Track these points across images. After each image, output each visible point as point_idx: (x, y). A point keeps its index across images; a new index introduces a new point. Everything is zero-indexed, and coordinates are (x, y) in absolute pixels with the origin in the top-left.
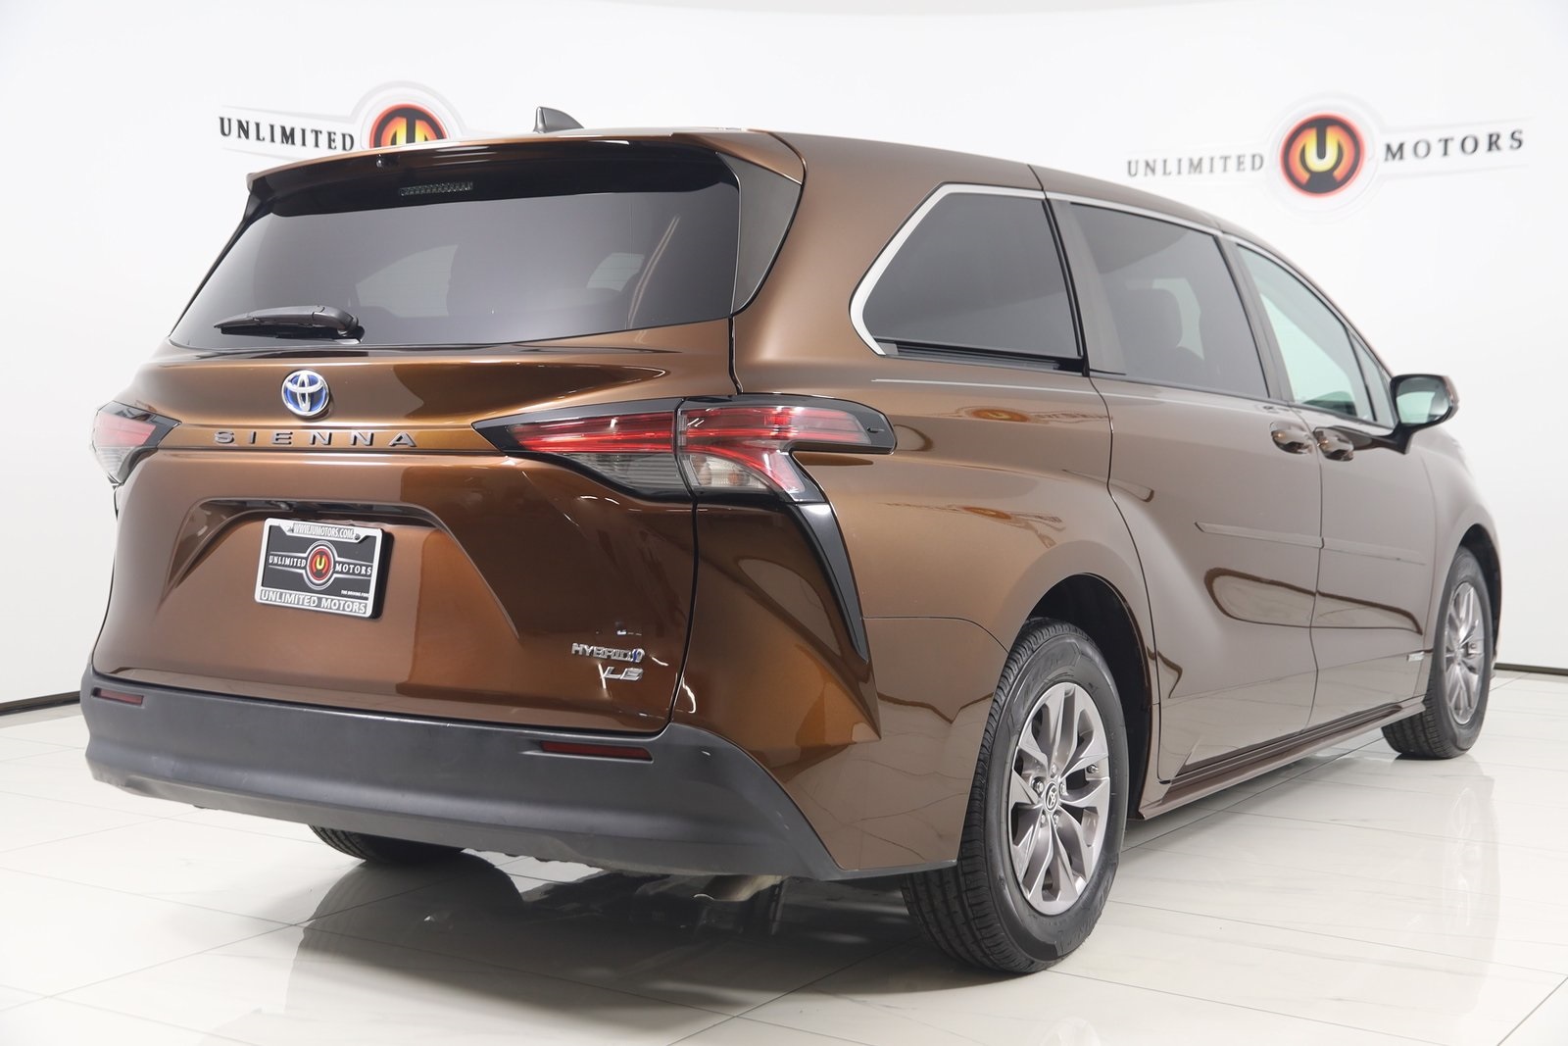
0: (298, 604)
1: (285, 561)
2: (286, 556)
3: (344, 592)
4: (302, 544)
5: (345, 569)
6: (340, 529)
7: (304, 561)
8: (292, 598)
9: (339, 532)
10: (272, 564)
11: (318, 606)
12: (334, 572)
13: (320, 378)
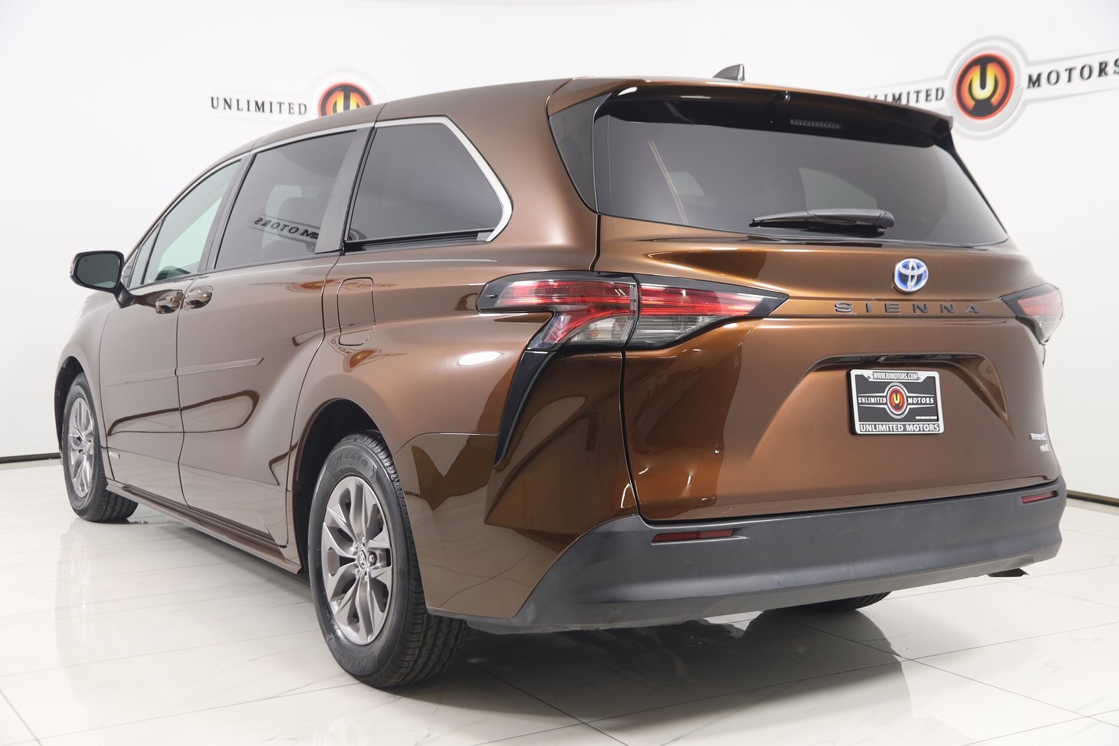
0: (889, 431)
1: (873, 400)
2: (871, 397)
3: (917, 418)
4: (880, 387)
5: (915, 401)
6: (908, 373)
7: (884, 399)
8: (883, 428)
9: (907, 375)
10: (861, 403)
11: (905, 430)
12: (908, 404)
13: (922, 264)
